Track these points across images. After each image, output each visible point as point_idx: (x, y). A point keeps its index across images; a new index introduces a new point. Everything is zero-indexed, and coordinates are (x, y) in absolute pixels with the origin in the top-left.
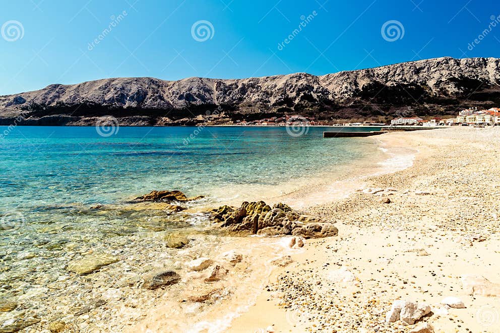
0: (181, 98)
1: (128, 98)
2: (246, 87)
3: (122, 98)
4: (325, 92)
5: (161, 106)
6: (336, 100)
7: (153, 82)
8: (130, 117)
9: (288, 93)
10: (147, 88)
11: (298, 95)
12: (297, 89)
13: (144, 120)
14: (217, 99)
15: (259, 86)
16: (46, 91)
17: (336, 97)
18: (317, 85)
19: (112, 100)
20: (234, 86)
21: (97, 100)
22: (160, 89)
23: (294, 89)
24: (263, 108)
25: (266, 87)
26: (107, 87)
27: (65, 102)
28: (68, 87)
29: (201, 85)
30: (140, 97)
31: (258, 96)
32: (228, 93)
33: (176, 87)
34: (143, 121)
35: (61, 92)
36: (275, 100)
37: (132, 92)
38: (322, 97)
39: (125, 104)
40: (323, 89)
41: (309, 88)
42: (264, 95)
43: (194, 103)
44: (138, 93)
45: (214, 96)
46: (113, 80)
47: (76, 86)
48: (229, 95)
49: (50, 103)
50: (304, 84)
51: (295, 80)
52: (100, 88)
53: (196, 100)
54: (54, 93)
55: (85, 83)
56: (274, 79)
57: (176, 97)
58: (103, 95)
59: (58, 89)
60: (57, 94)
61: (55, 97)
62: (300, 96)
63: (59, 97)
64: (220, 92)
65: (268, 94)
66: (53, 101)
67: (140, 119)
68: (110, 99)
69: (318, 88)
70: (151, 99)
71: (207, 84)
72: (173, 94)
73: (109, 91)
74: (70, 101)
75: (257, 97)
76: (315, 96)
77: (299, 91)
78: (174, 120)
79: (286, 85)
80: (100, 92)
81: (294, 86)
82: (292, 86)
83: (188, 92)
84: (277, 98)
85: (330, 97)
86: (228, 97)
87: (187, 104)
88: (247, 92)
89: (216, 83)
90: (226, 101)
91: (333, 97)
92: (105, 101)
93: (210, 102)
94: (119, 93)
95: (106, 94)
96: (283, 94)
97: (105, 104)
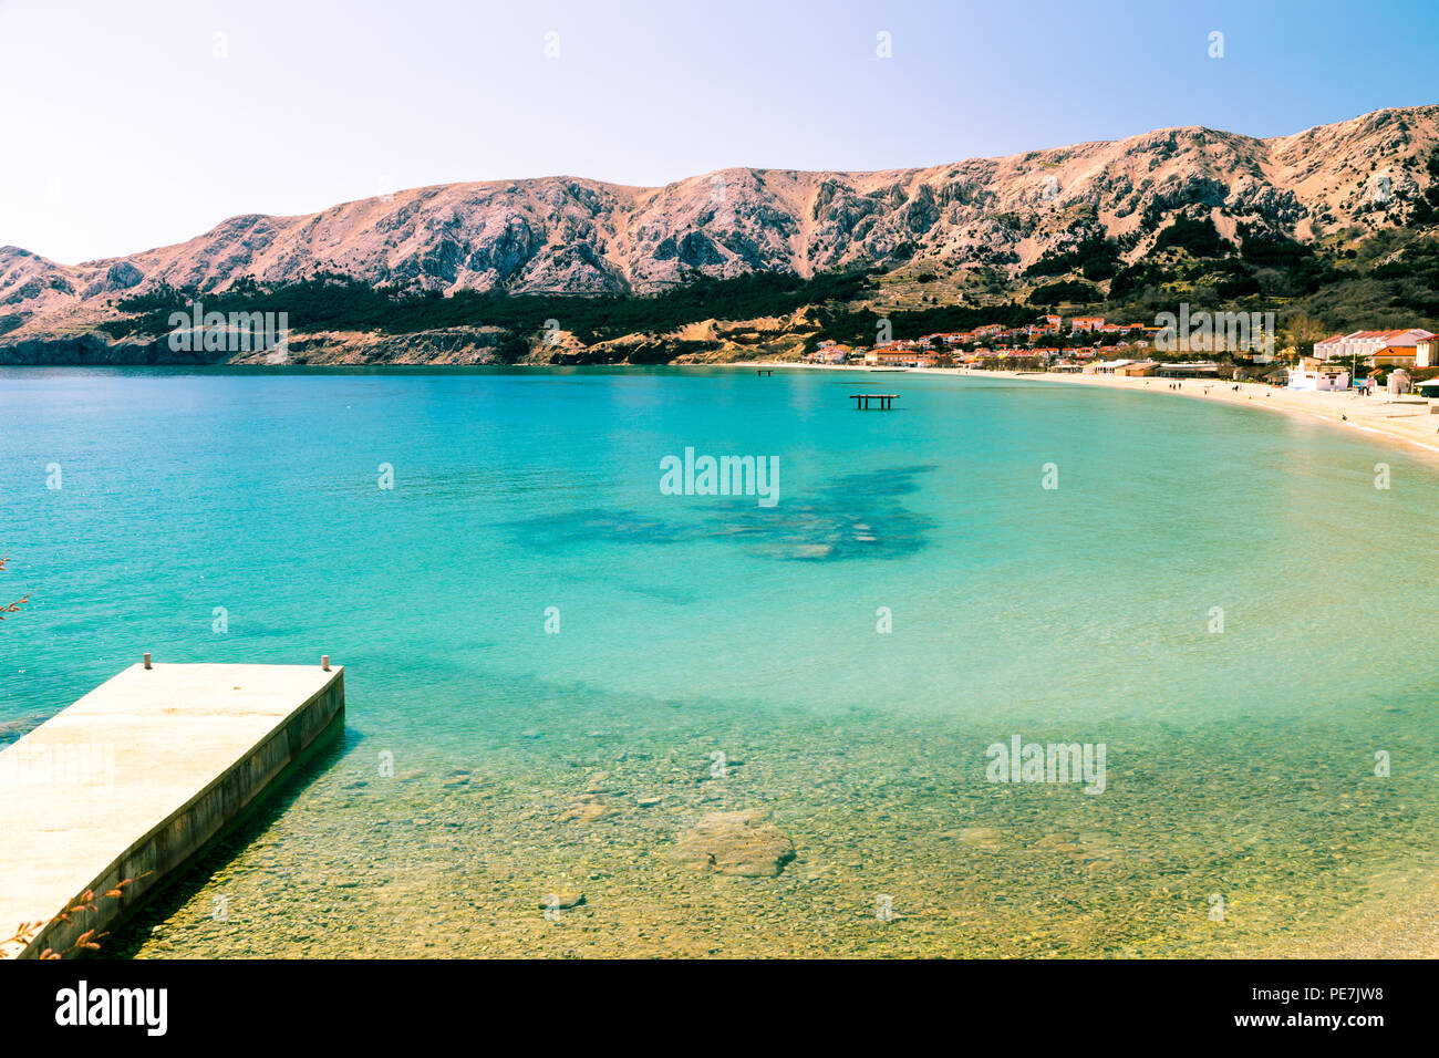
0: (664, 252)
1: (468, 258)
2: (938, 200)
3: (445, 258)
4: (1281, 208)
5: (579, 285)
6: (1327, 244)
7: (576, 197)
8: (437, 332)
9: (1106, 217)
10: (551, 218)
11: (1149, 224)
12: (1148, 199)
13: (482, 342)
14: (811, 253)
15: (989, 193)
16: (212, 241)
17: (1330, 229)
18: (1248, 179)
19: (410, 267)
20: (888, 200)
21: (362, 268)
22: (598, 222)
23: (1134, 204)
24: (981, 288)
25: (1016, 196)
26: (401, 221)
27: (259, 278)
28: (286, 224)
29: (754, 198)
30: (514, 250)
31: (971, 234)
32: (856, 229)
33: (657, 210)
34: (477, 347)
35: (257, 244)
36: (1043, 249)
37: (487, 233)
38: (1261, 229)
39: (453, 280)
40: (1272, 194)
41: (1204, 192)
42: (996, 230)
43: (710, 270)
44: (507, 240)
45: (801, 244)
46: (431, 194)
47: (311, 220)
48: (861, 237)
49: (213, 282)
50: (1183, 177)
51: (1146, 159)
52: (380, 225)
53: (719, 259)
54: (234, 249)
55: (340, 209)
56: (1059, 160)
57: (648, 247)
58: (385, 251)
59: (250, 231)
60: (243, 252)
61: (236, 261)
62: (1157, 232)
63: (247, 261)
64: (827, 224)
65: (1013, 225)
66: (225, 275)
67: (469, 339)
68: (406, 261)
69: (1246, 193)
70: (550, 261)
71: (783, 193)
72: (641, 239)
73: (408, 235)
74: (274, 278)
75: (965, 241)
76: (1226, 227)
77: (1161, 205)
78: (590, 341)
79: (1104, 183)
80: (376, 241)
81: (1137, 185)
82: (1128, 190)
83: (693, 230)
84: (1051, 244)
85: (1302, 231)
86: (855, 246)
87: (683, 276)
88: (937, 219)
89: (818, 190)
90: (845, 260)
91: (1315, 230)
92: (385, 273)
93: (775, 267)
94: (439, 239)
95: (395, 245)
96: (1077, 224)
97: (383, 284)
